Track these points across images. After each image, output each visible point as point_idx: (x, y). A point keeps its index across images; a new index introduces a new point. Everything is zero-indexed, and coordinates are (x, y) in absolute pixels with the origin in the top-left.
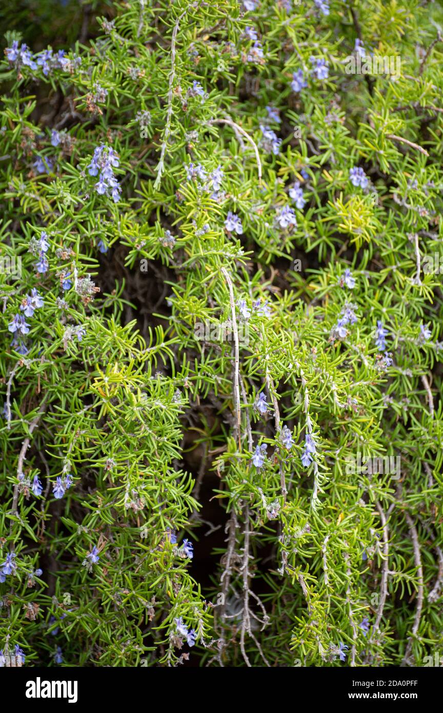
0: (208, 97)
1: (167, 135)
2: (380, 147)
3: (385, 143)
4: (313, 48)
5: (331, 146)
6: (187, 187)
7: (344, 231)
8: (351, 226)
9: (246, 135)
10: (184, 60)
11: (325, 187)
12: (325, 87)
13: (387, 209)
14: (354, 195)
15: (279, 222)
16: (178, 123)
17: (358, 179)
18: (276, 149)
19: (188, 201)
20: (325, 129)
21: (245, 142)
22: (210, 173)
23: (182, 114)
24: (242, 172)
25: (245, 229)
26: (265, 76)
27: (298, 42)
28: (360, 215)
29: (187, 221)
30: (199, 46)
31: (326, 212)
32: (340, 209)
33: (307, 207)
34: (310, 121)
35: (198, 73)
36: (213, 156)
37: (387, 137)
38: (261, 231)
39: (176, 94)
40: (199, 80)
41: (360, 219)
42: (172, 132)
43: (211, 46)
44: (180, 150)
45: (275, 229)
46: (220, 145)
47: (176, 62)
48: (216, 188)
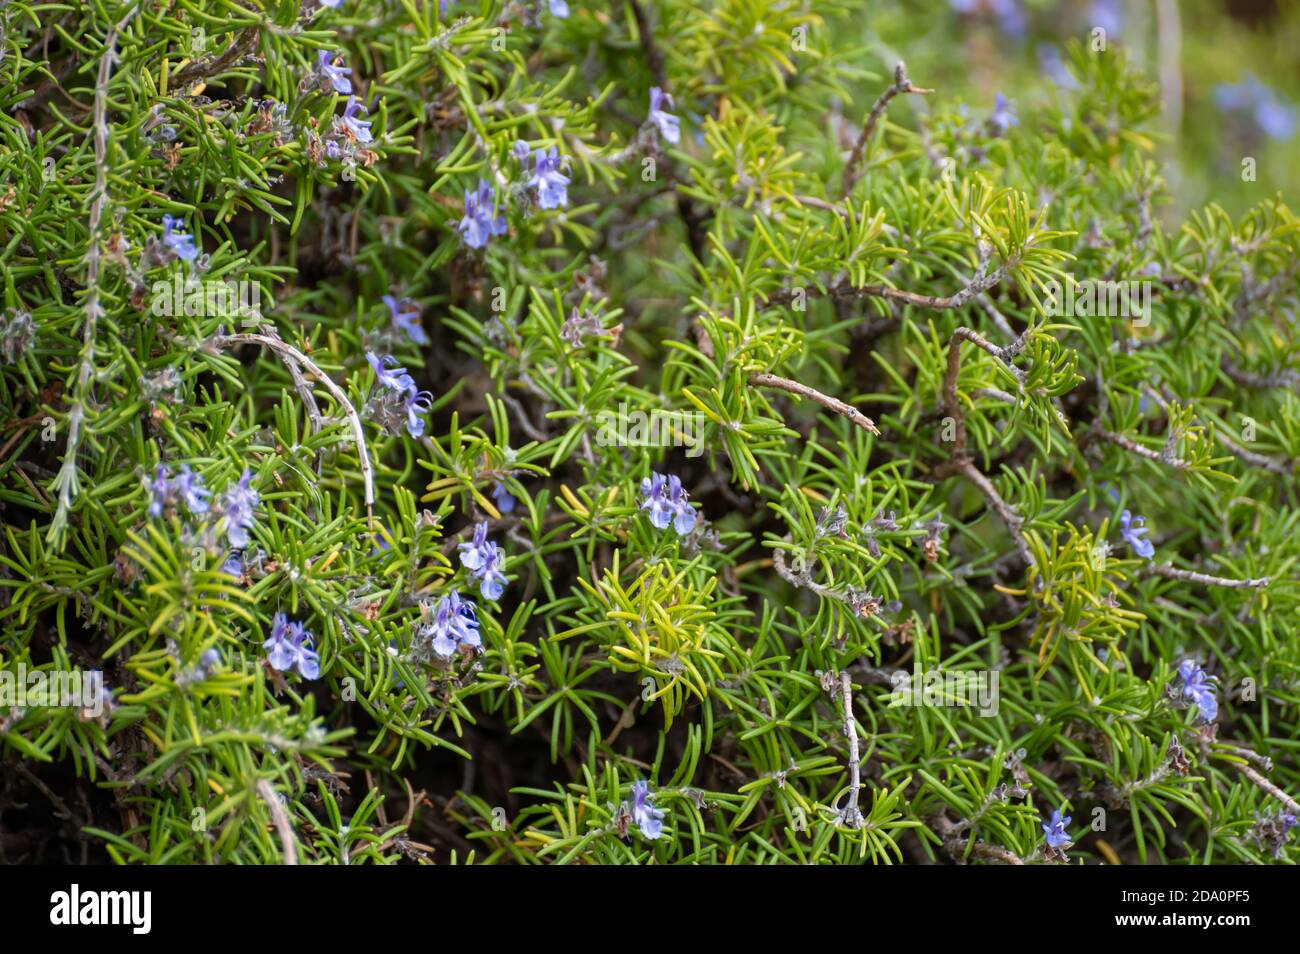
0: (208, 266)
1: (85, 382)
2: (732, 411)
3: (745, 399)
4: (521, 119)
5: (581, 410)
6: (149, 539)
7: (629, 667)
8: (648, 649)
9: (326, 379)
10: (132, 156)
11: (566, 536)
12: (559, 238)
13: (753, 602)
14: (655, 559)
15: (429, 643)
16: (119, 345)
17: (666, 508)
18: (415, 419)
19: (151, 580)
20: (565, 363)
21: (322, 404)
22: (219, 496)
23: (129, 317)
24: (314, 492)
25: (327, 668)
26: (377, 206)
27: (477, 102)
28: (674, 617)
29: (150, 644)
30: (178, 114)
31: (570, 613)
32: (613, 602)
33: (511, 597)
34: (518, 339)
35: (175, 195)
36: (226, 445)
37: (752, 382)
38: (375, 672)
39: (111, 256)
40: (179, 215)
41: (675, 629)
42: (101, 374)
43: (214, 115)
44: (126, 423)
45: (415, 662)
46: (245, 412)
47: (108, 161)
48: (239, 541)
